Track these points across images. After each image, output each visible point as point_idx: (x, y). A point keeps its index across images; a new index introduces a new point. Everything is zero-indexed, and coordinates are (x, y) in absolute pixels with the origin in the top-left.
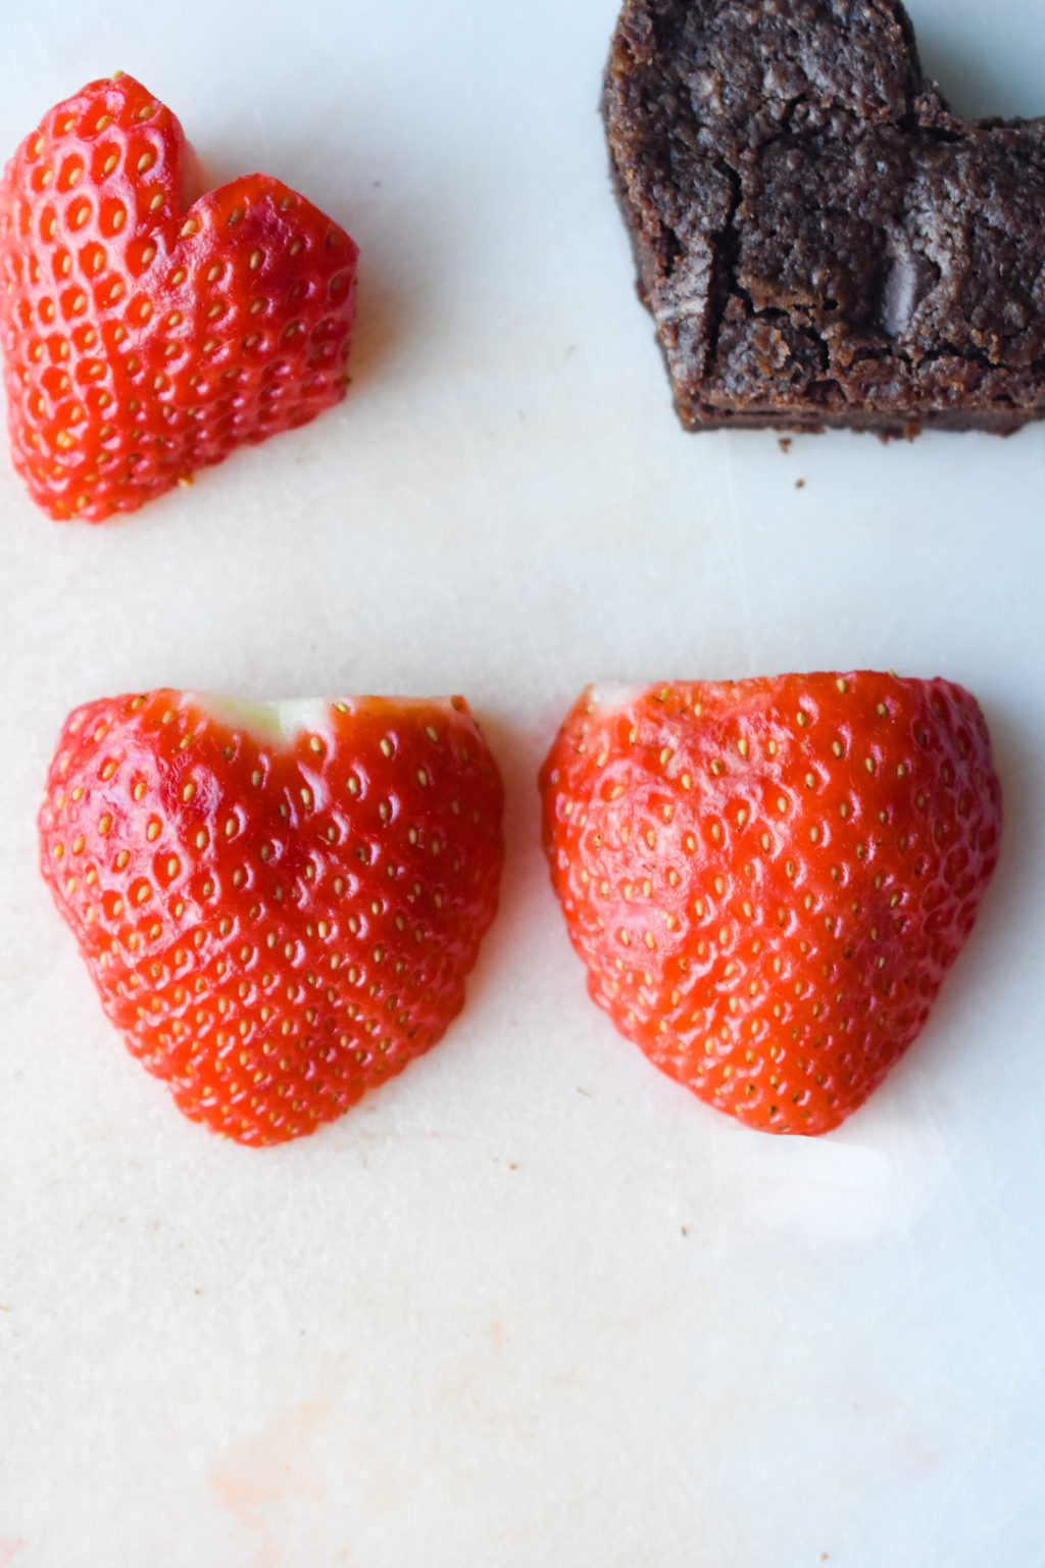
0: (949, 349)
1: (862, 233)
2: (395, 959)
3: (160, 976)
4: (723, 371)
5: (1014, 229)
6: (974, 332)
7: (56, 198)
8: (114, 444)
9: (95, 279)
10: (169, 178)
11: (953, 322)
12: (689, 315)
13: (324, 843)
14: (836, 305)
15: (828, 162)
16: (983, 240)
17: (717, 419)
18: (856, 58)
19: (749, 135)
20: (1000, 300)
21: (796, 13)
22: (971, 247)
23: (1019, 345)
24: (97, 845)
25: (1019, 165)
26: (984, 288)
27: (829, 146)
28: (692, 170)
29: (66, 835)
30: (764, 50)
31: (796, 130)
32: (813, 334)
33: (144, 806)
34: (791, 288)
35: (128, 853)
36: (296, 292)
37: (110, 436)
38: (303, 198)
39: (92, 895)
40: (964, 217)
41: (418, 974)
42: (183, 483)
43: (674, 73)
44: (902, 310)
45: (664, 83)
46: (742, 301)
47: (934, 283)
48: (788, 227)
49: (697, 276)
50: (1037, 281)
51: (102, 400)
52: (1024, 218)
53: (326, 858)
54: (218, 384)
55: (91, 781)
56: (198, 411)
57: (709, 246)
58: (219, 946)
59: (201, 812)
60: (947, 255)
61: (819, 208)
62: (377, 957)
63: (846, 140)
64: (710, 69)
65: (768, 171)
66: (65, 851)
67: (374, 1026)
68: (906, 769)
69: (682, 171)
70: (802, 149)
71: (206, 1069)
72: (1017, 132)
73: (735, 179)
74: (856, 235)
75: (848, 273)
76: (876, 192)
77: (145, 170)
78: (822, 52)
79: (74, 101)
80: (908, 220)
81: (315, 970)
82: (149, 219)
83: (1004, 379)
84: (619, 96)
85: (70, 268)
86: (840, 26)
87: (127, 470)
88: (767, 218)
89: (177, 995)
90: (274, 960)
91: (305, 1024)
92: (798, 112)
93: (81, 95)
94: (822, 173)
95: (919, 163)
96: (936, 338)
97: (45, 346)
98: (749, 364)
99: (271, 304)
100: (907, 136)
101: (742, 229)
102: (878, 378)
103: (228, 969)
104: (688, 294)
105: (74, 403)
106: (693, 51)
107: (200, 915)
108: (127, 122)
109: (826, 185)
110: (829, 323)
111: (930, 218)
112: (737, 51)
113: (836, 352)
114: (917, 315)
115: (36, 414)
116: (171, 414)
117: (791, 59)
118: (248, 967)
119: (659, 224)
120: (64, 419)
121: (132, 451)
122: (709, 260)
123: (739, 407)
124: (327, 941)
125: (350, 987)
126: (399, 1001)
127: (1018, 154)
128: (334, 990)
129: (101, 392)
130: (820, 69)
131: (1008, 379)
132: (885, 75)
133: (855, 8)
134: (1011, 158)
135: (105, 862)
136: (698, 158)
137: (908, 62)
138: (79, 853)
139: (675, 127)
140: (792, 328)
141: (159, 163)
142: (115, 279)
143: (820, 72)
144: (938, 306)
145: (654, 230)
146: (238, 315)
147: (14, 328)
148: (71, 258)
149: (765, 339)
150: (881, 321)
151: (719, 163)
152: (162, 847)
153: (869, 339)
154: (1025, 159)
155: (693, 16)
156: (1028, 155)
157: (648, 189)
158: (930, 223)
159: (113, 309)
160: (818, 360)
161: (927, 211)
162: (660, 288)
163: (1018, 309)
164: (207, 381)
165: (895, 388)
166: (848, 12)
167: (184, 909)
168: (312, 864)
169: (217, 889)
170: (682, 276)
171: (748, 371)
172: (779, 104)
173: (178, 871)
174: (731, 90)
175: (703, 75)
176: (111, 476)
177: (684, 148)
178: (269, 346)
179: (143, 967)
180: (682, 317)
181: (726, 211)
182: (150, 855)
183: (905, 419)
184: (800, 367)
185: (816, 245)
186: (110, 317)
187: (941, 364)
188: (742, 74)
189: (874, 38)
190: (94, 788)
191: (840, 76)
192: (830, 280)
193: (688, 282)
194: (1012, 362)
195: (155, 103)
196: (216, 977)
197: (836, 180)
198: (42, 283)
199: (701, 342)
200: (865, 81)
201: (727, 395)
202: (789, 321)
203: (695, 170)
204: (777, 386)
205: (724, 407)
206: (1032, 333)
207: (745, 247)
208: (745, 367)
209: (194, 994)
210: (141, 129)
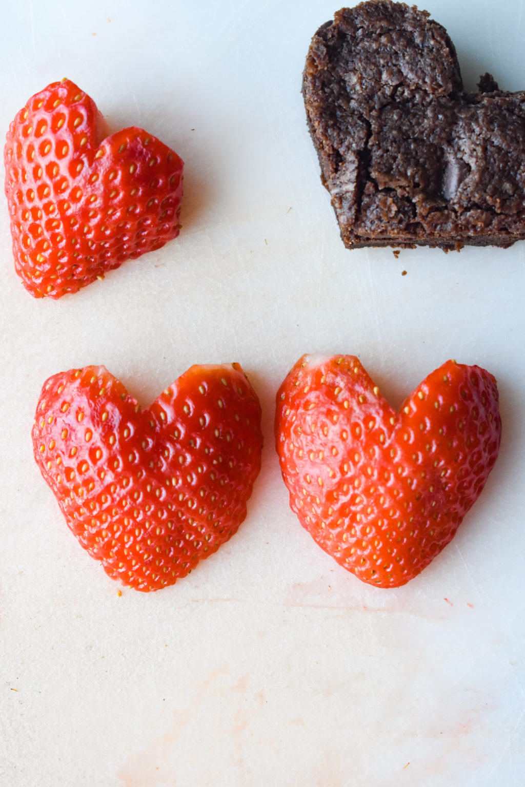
0: (476, 206)
1: (432, 150)
2: (211, 494)
3: (95, 508)
4: (364, 219)
5: (507, 147)
6: (488, 197)
7: (34, 141)
8: (65, 260)
9: (54, 180)
10: (89, 130)
11: (478, 193)
12: (347, 192)
13: (173, 439)
14: (420, 185)
15: (414, 115)
16: (492, 152)
17: (362, 242)
18: (427, 64)
19: (375, 103)
20: (500, 181)
21: (397, 43)
22: (486, 156)
23: (511, 204)
24: (61, 445)
25: (509, 115)
26: (493, 176)
27: (415, 107)
28: (347, 121)
29: (45, 441)
30: (382, 61)
31: (398, 100)
32: (409, 200)
33: (83, 425)
34: (397, 177)
35: (76, 448)
36: (153, 184)
37: (62, 256)
38: (155, 138)
39: (59, 469)
40: (482, 141)
41: (223, 502)
42: (99, 278)
43: (338, 73)
44: (453, 187)
45: (333, 78)
46: (373, 184)
47: (468, 174)
48: (395, 148)
49: (351, 172)
50: (519, 172)
51: (58, 239)
52: (512, 141)
53: (174, 446)
54: (115, 230)
55: (57, 413)
56: (105, 243)
57: (356, 158)
58: (123, 492)
59: (111, 426)
60: (474, 160)
61: (410, 138)
62: (202, 494)
63: (423, 105)
64: (356, 72)
65: (385, 121)
66: (46, 448)
67: (202, 529)
68: (454, 408)
69: (343, 121)
70: (401, 109)
71: (120, 553)
72: (507, 99)
73: (368, 125)
74: (429, 150)
75: (425, 170)
76: (438, 130)
77: (78, 126)
78: (410, 62)
79: (42, 93)
80: (454, 143)
81: (172, 502)
82: (80, 150)
83: (503, 220)
84: (310, 85)
85: (42, 174)
86: (419, 49)
87: (71, 273)
88: (384, 143)
89: (104, 517)
90: (151, 497)
91: (167, 529)
92: (399, 91)
93: (46, 90)
94: (411, 121)
95: (460, 115)
96: (470, 201)
97: (30, 213)
98: (377, 215)
99: (141, 190)
100: (453, 102)
101: (372, 149)
102: (441, 221)
103: (128, 503)
104: (346, 181)
105: (44, 241)
106: (347, 62)
107: (113, 477)
108: (68, 102)
109: (413, 126)
110: (416, 194)
111: (465, 142)
112: (369, 62)
113: (420, 209)
114: (460, 190)
115: (26, 246)
116: (92, 245)
117: (395, 65)
118: (138, 502)
119: (331, 147)
120: (40, 248)
121: (73, 263)
122: (356, 165)
123: (373, 236)
124: (177, 487)
125: (189, 509)
126: (214, 515)
127: (508, 110)
128: (181, 511)
129: (58, 234)
130: (409, 70)
131: (506, 220)
132: (442, 72)
133: (426, 40)
134: (505, 112)
135: (65, 454)
136: (350, 115)
137: (453, 66)
138: (52, 449)
139: (338, 100)
140: (398, 197)
141: (85, 123)
142: (64, 179)
143: (409, 71)
144: (470, 185)
145: (329, 150)
146: (124, 196)
147: (15, 204)
148: (42, 169)
149: (385, 203)
150: (442, 193)
151: (360, 117)
152: (93, 444)
153: (435, 201)
154: (512, 112)
155: (347, 46)
156: (513, 110)
157: (326, 130)
158: (465, 144)
159: (63, 194)
160: (411, 212)
161: (464, 138)
162: (333, 179)
163: (510, 186)
164: (110, 229)
165: (450, 226)
166: (423, 42)
167: (105, 474)
168: (168, 449)
169: (121, 464)
170: (343, 173)
171: (377, 218)
172: (390, 88)
173: (101, 456)
174: (366, 81)
175: (352, 74)
176: (64, 276)
177: (343, 110)
178: (140, 211)
179: (86, 504)
180: (344, 193)
181: (364, 140)
182: (87, 449)
183: (456, 240)
184: (402, 216)
185: (409, 156)
186: (62, 198)
187: (472, 213)
188: (371, 73)
189: (436, 55)
190: (58, 417)
191: (419, 73)
192: (416, 173)
193: (347, 176)
194: (507, 212)
195: (82, 93)
196: (122, 507)
197: (418, 124)
198: (28, 182)
199: (353, 205)
200: (432, 75)
201: (367, 231)
202: (396, 194)
203: (349, 120)
204: (391, 226)
205: (365, 237)
206: (517, 197)
207: (374, 158)
208: (375, 217)
209: (112, 517)
210: (75, 106)
